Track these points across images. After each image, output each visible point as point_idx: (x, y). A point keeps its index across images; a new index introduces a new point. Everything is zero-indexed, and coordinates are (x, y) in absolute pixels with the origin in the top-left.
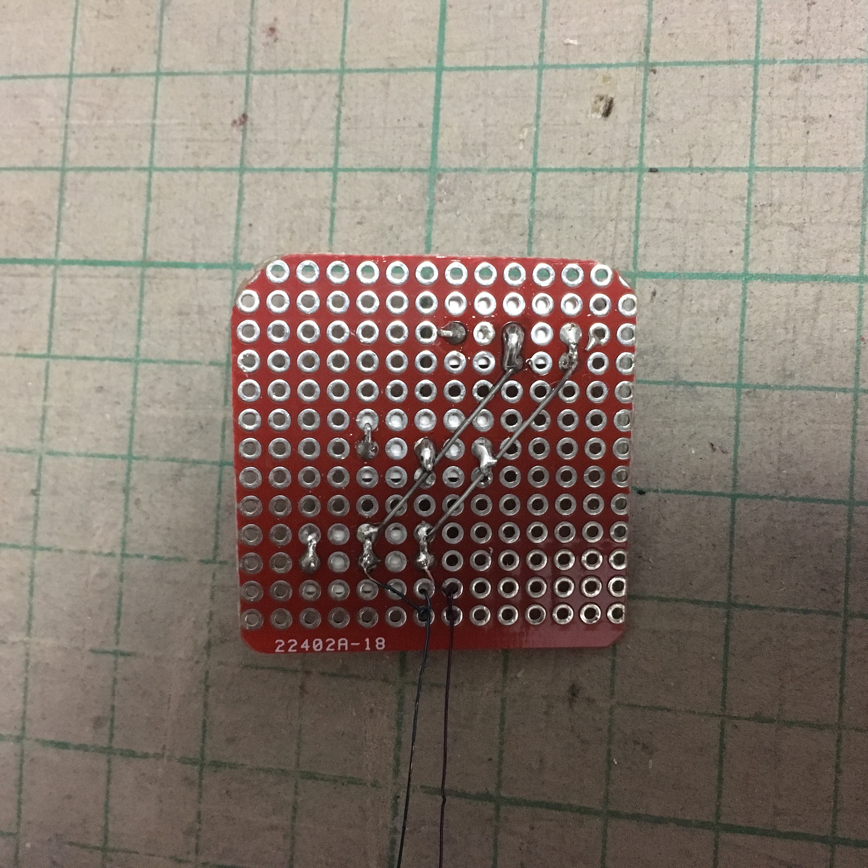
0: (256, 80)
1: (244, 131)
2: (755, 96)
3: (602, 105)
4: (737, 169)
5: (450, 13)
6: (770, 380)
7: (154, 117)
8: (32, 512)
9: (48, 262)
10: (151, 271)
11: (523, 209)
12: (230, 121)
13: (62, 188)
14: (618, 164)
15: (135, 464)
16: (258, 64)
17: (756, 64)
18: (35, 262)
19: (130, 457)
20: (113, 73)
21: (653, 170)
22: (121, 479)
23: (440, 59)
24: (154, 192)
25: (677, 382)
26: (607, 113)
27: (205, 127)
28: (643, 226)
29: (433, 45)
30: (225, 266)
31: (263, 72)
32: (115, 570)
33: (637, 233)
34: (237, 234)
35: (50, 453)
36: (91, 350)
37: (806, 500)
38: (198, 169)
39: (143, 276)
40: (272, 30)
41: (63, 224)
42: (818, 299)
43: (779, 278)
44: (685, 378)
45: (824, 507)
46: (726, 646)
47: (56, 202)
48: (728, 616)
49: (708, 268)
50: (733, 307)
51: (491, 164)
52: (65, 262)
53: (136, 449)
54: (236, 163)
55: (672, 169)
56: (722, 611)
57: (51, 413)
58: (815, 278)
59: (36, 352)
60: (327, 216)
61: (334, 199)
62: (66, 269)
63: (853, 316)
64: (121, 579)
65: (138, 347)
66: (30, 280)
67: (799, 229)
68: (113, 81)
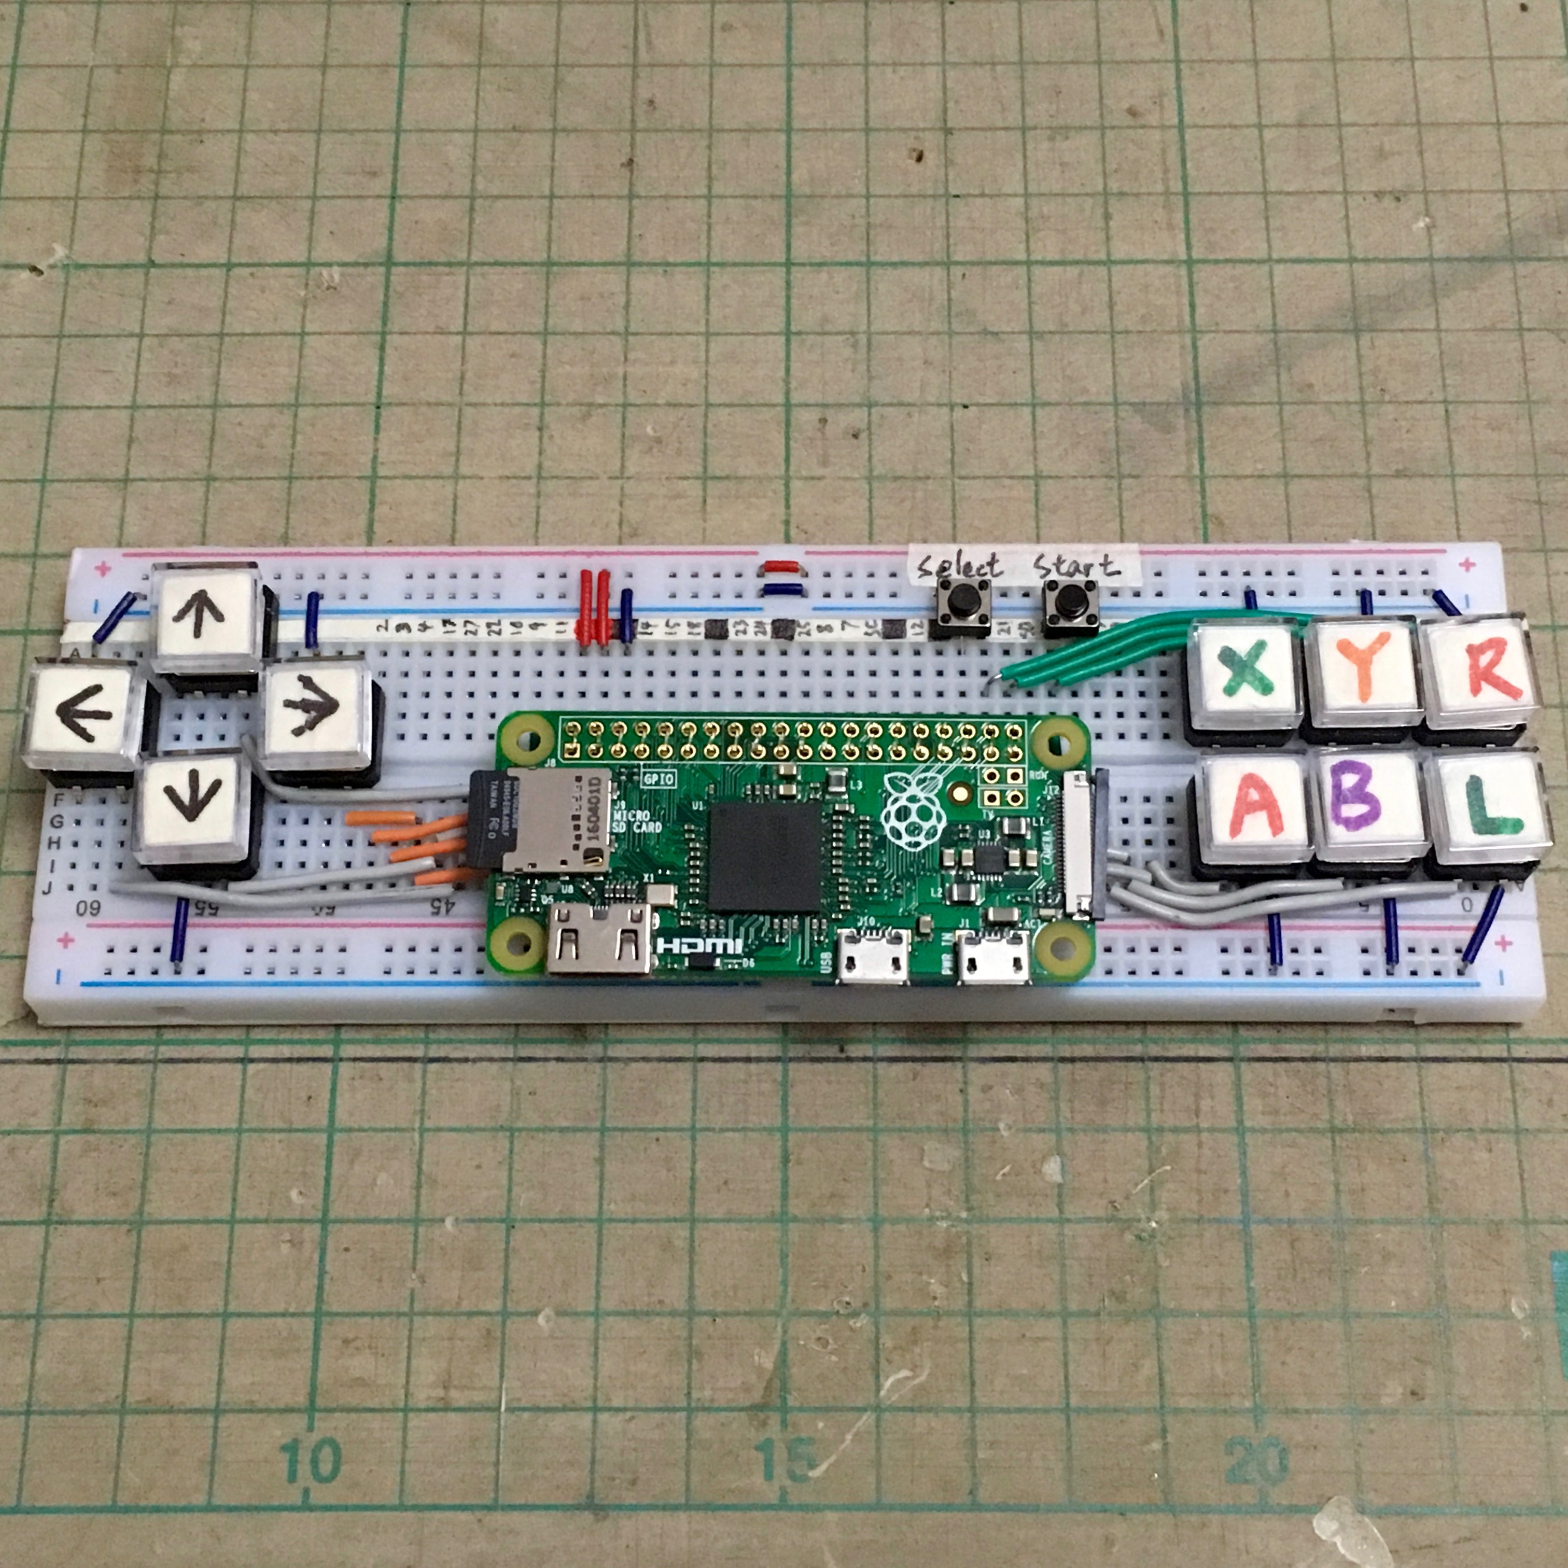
0: (639, 136)
1: (632, 172)
2: (1025, 150)
3: (915, 155)
4: (1015, 195)
5: (794, 94)
6: (1052, 328)
7: (553, 159)
8: (454, 449)
9: (461, 264)
10: (555, 269)
11: (862, 222)
12: (618, 163)
13: (472, 209)
14: (930, 192)
15: (547, 410)
16: (640, 125)
17: (1024, 130)
18: (449, 264)
19: (543, 404)
20: (514, 129)
21: (957, 196)
22: (535, 421)
23: (789, 123)
24: (555, 213)
25: (985, 332)
26: (920, 159)
27: (598, 167)
28: (951, 231)
29: (782, 114)
30: (620, 264)
31: (646, 130)
32: (533, 490)
33: (948, 236)
34: (629, 242)
35: (469, 404)
36: (503, 327)
37: (1086, 404)
38: (592, 196)
39: (548, 273)
40: (651, 102)
41: (475, 237)
42: (1081, 274)
43: (1052, 263)
44: (991, 329)
45: (1098, 408)
46: (1037, 505)
47: (467, 220)
48: (1037, 485)
49: (1001, 258)
50: (1023, 282)
51: (834, 191)
52: (476, 264)
53: (548, 398)
54: (625, 192)
55: (969, 195)
56: (1032, 482)
57: (469, 375)
58: (1077, 263)
59: (453, 329)
60: (705, 227)
61: (709, 217)
62: (478, 269)
63: (1104, 286)
64: (539, 495)
65: (546, 323)
66: (446, 278)
67: (1064, 231)
68: (515, 135)
